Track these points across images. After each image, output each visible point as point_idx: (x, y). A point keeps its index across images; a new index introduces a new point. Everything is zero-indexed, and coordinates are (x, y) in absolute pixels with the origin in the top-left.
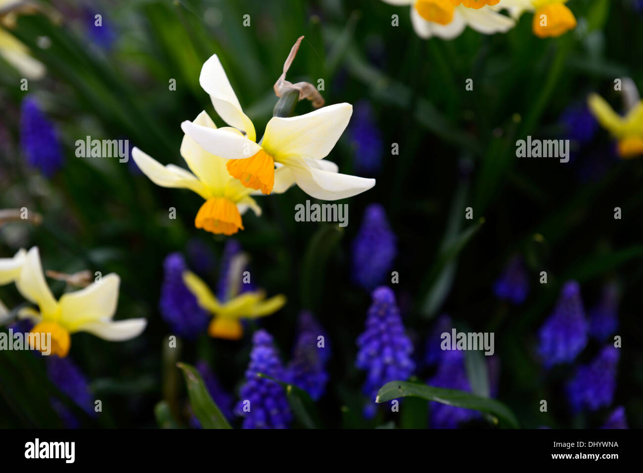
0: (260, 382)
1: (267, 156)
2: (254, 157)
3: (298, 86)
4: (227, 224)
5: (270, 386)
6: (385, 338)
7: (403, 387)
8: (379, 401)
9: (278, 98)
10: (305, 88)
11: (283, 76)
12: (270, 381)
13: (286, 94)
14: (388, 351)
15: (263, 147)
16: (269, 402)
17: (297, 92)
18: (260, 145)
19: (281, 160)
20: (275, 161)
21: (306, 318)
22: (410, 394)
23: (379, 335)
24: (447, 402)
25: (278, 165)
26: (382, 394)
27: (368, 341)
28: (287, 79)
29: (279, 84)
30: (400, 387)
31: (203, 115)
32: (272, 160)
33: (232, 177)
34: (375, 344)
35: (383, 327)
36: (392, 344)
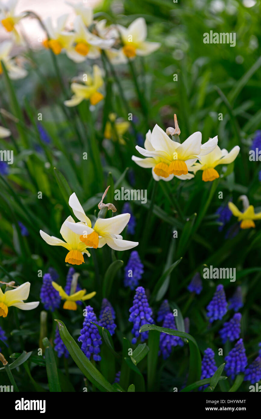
0: (89, 327)
1: (96, 233)
2: (91, 234)
3: (107, 205)
4: (78, 261)
5: (93, 329)
6: (141, 308)
7: (150, 326)
8: (141, 332)
9: (100, 210)
10: (110, 206)
11: (102, 201)
12: (93, 326)
13: (103, 208)
14: (142, 313)
15: (95, 230)
16: (93, 335)
17: (107, 207)
18: (93, 229)
19: (101, 235)
20: (99, 235)
21: (105, 300)
22: (153, 329)
23: (138, 308)
24: (168, 333)
25: (100, 237)
26: (141, 329)
27: (134, 310)
28: (103, 202)
29: (100, 204)
30: (149, 326)
31: (70, 217)
32: (98, 235)
33: (81, 242)
34: (137, 310)
35: (140, 303)
36: (144, 311)
